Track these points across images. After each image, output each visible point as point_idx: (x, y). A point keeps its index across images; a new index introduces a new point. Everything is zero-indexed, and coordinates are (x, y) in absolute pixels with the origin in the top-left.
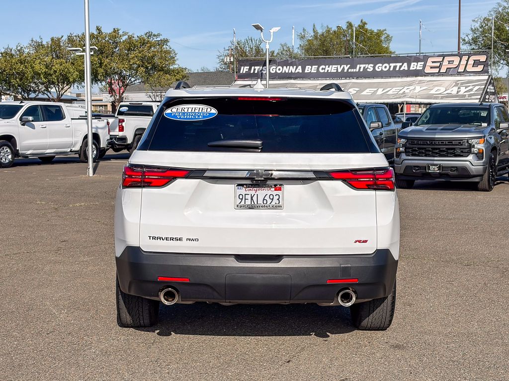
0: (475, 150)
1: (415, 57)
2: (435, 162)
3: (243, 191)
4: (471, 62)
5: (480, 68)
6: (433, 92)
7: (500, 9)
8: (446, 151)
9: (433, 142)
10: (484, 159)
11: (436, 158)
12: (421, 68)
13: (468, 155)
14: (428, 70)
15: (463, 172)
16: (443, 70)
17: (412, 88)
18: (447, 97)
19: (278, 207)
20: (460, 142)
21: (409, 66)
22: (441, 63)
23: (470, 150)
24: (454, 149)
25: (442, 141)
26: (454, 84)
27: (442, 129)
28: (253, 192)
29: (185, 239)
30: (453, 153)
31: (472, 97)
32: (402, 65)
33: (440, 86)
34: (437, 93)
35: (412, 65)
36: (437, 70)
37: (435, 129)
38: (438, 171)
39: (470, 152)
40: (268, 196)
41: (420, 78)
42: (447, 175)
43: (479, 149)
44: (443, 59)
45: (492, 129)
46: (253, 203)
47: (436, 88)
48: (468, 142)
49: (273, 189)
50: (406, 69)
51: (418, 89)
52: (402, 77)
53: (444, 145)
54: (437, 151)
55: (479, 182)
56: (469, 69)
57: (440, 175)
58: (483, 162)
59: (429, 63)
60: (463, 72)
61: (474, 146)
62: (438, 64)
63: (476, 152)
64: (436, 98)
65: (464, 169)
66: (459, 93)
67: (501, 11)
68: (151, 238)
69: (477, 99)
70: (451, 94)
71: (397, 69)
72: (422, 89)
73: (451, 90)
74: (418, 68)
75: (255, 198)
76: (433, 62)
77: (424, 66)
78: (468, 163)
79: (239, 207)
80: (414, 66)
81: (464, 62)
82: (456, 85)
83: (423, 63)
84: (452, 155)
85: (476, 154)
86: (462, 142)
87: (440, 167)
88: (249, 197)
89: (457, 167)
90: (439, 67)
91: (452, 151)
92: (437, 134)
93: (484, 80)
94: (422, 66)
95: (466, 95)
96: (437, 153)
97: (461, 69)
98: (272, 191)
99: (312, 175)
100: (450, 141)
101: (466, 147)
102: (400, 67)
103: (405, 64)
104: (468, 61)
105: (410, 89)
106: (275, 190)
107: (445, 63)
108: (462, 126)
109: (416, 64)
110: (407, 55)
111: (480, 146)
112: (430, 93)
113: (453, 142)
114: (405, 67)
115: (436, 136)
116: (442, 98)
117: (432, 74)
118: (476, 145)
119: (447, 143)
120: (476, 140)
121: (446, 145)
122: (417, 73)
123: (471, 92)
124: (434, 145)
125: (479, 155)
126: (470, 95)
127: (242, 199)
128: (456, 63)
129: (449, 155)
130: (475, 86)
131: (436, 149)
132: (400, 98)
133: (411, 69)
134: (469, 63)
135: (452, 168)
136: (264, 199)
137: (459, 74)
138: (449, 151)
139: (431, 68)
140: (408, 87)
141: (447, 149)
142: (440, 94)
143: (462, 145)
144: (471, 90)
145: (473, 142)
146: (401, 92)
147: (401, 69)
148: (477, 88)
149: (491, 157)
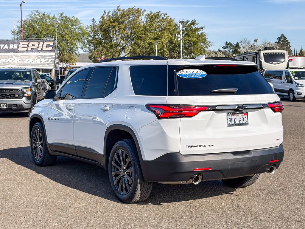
0: (25, 95)
1: (12, 41)
2: (4, 102)
3: (230, 116)
4: (45, 45)
5: (50, 49)
6: (26, 62)
7: (33, 15)
8: (9, 96)
9: (2, 90)
10: (31, 100)
11: (4, 100)
12: (16, 48)
13: (22, 98)
14: (20, 49)
15: (20, 107)
16: (29, 49)
17: (13, 59)
18: (35, 65)
19: (246, 124)
20: (17, 90)
21: (9, 46)
22: (28, 45)
23: (23, 95)
24: (14, 94)
25: (7, 90)
26: (37, 57)
27: (6, 83)
28: (234, 117)
29: (207, 146)
30: (13, 97)
31: (49, 65)
32: (4, 46)
33: (29, 58)
34: (28, 62)
35: (10, 46)
36: (25, 49)
37: (3, 83)
38: (6, 107)
39: (23, 96)
40: (241, 118)
41: (16, 54)
42: (11, 109)
43: (28, 94)
44: (29, 43)
45: (33, 83)
46: (235, 123)
47: (27, 60)
48: (22, 90)
49: (243, 115)
50: (7, 48)
51: (16, 60)
52: (5, 52)
53: (8, 92)
54: (4, 96)
55: (28, 112)
56: (44, 49)
57: (7, 109)
58: (31, 101)
59: (21, 45)
60: (41, 51)
61: (25, 93)
62: (26, 46)
63: (26, 96)
64: (28, 65)
65: (21, 106)
66: (41, 63)
67: (33, 16)
68: (188, 147)
69: (52, 66)
70: (36, 63)
71: (2, 48)
72: (19, 60)
73: (36, 60)
74: (14, 48)
75: (236, 120)
76: (23, 45)
77: (18, 47)
78: (22, 102)
79: (230, 125)
80: (12, 47)
81: (41, 45)
82: (38, 58)
83: (17, 45)
84: (13, 98)
85: (27, 97)
86: (18, 90)
87: (7, 105)
88: (233, 120)
89: (16, 105)
90: (27, 48)
91: (13, 96)
92: (4, 86)
93: (53, 56)
94: (17, 46)
95: (45, 64)
96: (4, 97)
97: (40, 49)
98: (242, 116)
99: (262, 106)
100: (12, 90)
101: (21, 93)
102: (3, 47)
103: (6, 45)
104: (43, 44)
105: (12, 60)
106: (244, 115)
107: (30, 45)
108: (17, 81)
109: (13, 45)
110: (7, 40)
111: (28, 93)
112: (24, 62)
113: (14, 90)
114: (6, 47)
115: (4, 87)
116: (32, 65)
117: (23, 52)
118: (26, 92)
119: (10, 91)
120: (26, 89)
121: (9, 92)
122: (14, 51)
123: (48, 62)
124: (2, 92)
125: (28, 98)
126: (48, 64)
127: (230, 121)
128: (37, 45)
129: (12, 98)
130: (49, 59)
131: (4, 94)
132: (7, 65)
133: (10, 48)
134: (44, 46)
135: (13, 105)
136: (240, 121)
137: (39, 51)
138: (11, 96)
139: (22, 48)
140: (10, 59)
141: (10, 94)
142: (30, 63)
143: (18, 92)
144: (47, 61)
145: (24, 90)
146: (7, 61)
147: (4, 48)
148: (50, 60)
149: (34, 98)
